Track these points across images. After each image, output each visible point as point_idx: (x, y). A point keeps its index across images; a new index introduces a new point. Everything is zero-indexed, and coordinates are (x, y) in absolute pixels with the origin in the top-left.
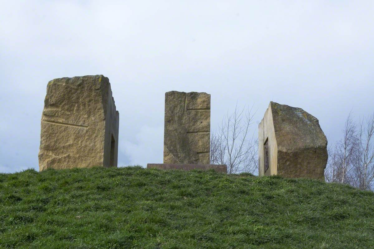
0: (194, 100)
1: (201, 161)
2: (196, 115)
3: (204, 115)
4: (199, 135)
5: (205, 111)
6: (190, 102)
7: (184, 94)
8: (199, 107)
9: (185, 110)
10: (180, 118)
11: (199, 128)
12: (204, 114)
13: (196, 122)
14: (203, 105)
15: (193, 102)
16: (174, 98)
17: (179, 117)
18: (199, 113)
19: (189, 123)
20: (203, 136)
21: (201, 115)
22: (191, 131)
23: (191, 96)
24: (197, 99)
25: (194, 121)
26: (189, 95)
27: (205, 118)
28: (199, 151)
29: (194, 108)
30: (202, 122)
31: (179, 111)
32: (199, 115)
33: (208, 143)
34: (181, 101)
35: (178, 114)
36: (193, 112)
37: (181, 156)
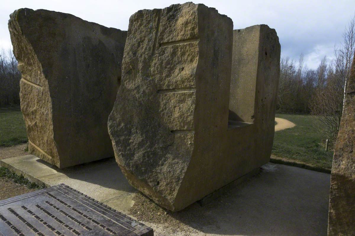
0: (173, 24)
1: (177, 148)
2: (174, 54)
3: (187, 54)
4: (176, 95)
5: (189, 44)
6: (165, 29)
7: (157, 12)
8: (179, 38)
9: (157, 45)
10: (147, 64)
11: (176, 82)
12: (187, 51)
13: (172, 70)
14: (185, 31)
15: (170, 27)
16: (141, 25)
17: (144, 62)
18: (179, 50)
19: (161, 73)
20: (182, 97)
21: (183, 54)
22: (165, 87)
23: (168, 15)
24: (177, 20)
25: (170, 67)
26: (166, 12)
27: (189, 59)
28: (175, 129)
29: (170, 41)
30: (183, 69)
31: (146, 49)
32: (179, 53)
33: (189, 114)
34: (151, 28)
35: (143, 55)
36: (169, 49)
37: (133, 143)
